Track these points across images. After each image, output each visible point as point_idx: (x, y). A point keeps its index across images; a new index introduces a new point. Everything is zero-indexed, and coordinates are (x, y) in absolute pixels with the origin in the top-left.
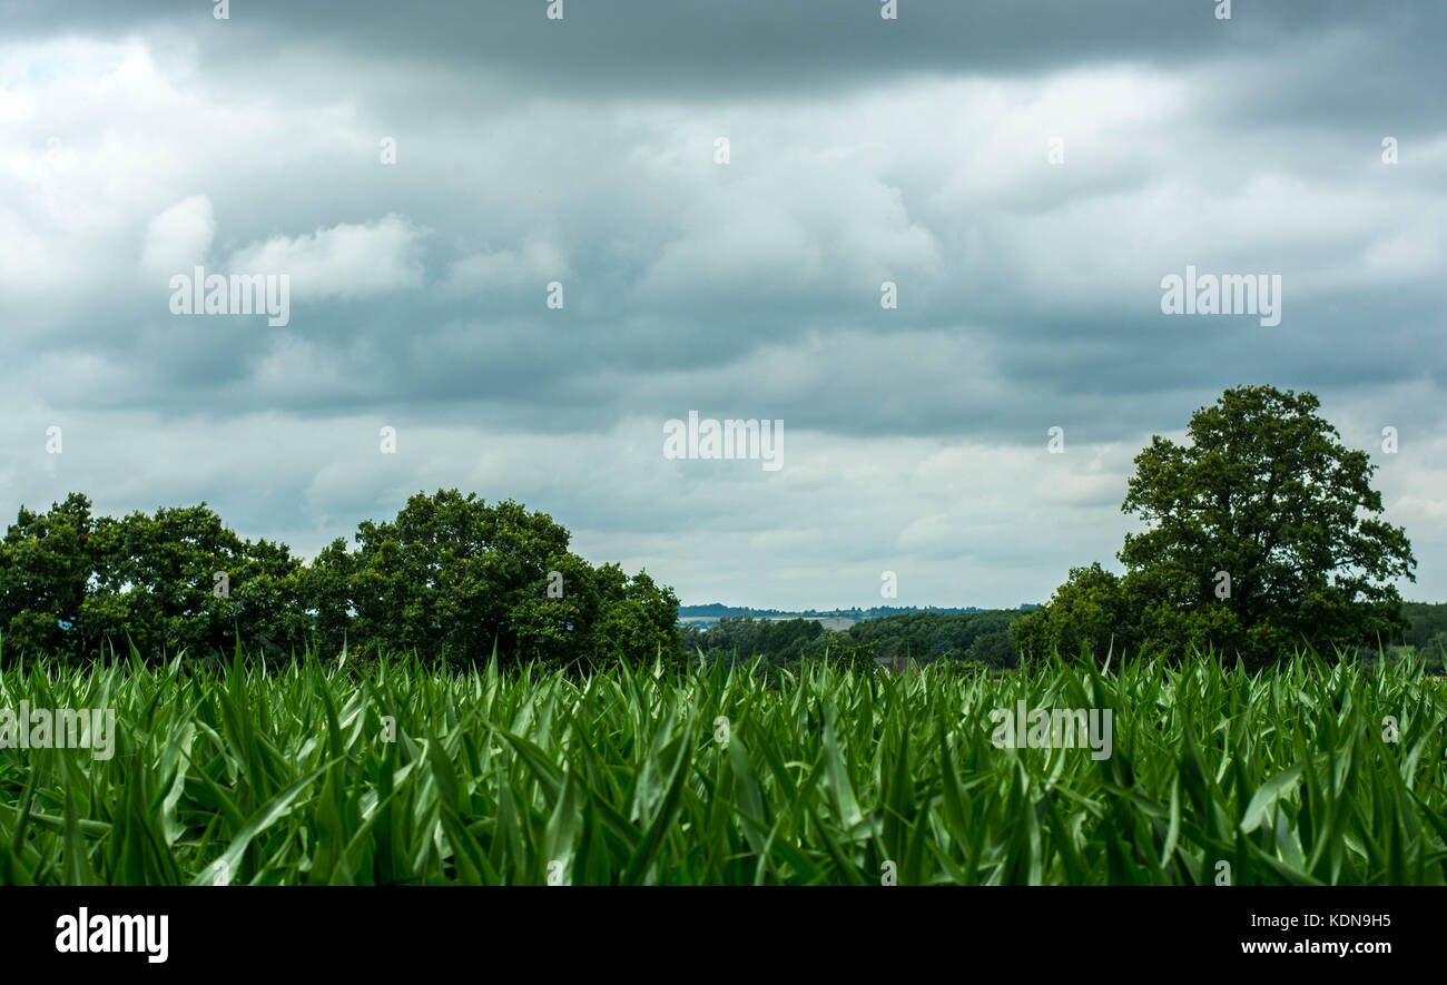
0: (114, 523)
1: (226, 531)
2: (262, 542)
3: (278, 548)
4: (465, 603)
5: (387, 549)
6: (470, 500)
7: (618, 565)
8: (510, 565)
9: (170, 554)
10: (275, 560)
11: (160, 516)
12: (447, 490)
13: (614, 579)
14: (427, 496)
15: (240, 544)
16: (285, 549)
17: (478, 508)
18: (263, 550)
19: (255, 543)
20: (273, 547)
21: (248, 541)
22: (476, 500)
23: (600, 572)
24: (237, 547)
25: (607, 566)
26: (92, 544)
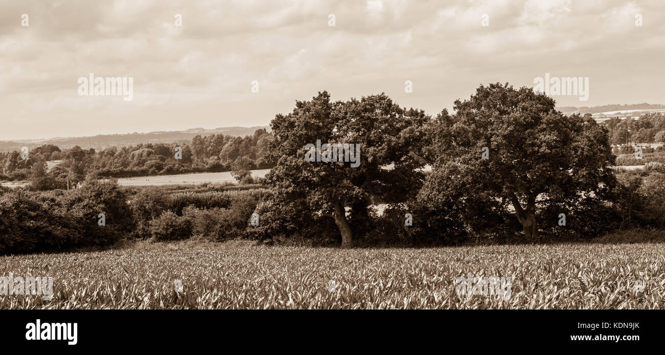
0: (343, 104)
1: (395, 104)
2: (412, 109)
3: (419, 111)
4: (504, 137)
5: (468, 114)
6: (506, 86)
7: (579, 114)
8: (525, 118)
9: (369, 118)
10: (419, 117)
11: (364, 100)
12: (494, 83)
13: (578, 121)
14: (485, 87)
15: (401, 110)
16: (422, 112)
17: (511, 90)
18: (413, 113)
19: (408, 109)
20: (417, 111)
21: (405, 108)
22: (509, 86)
23: (571, 118)
24: (400, 112)
25: (574, 115)
26: (333, 115)
